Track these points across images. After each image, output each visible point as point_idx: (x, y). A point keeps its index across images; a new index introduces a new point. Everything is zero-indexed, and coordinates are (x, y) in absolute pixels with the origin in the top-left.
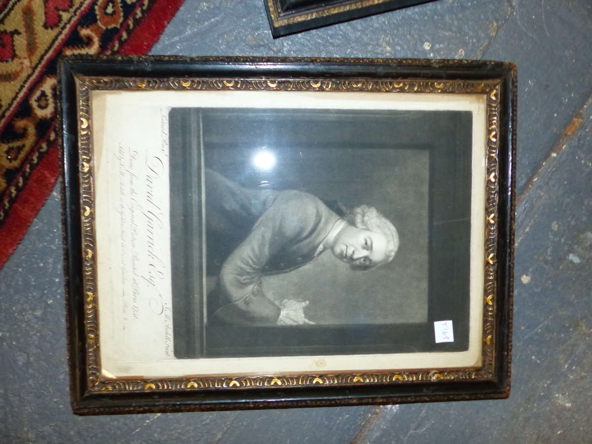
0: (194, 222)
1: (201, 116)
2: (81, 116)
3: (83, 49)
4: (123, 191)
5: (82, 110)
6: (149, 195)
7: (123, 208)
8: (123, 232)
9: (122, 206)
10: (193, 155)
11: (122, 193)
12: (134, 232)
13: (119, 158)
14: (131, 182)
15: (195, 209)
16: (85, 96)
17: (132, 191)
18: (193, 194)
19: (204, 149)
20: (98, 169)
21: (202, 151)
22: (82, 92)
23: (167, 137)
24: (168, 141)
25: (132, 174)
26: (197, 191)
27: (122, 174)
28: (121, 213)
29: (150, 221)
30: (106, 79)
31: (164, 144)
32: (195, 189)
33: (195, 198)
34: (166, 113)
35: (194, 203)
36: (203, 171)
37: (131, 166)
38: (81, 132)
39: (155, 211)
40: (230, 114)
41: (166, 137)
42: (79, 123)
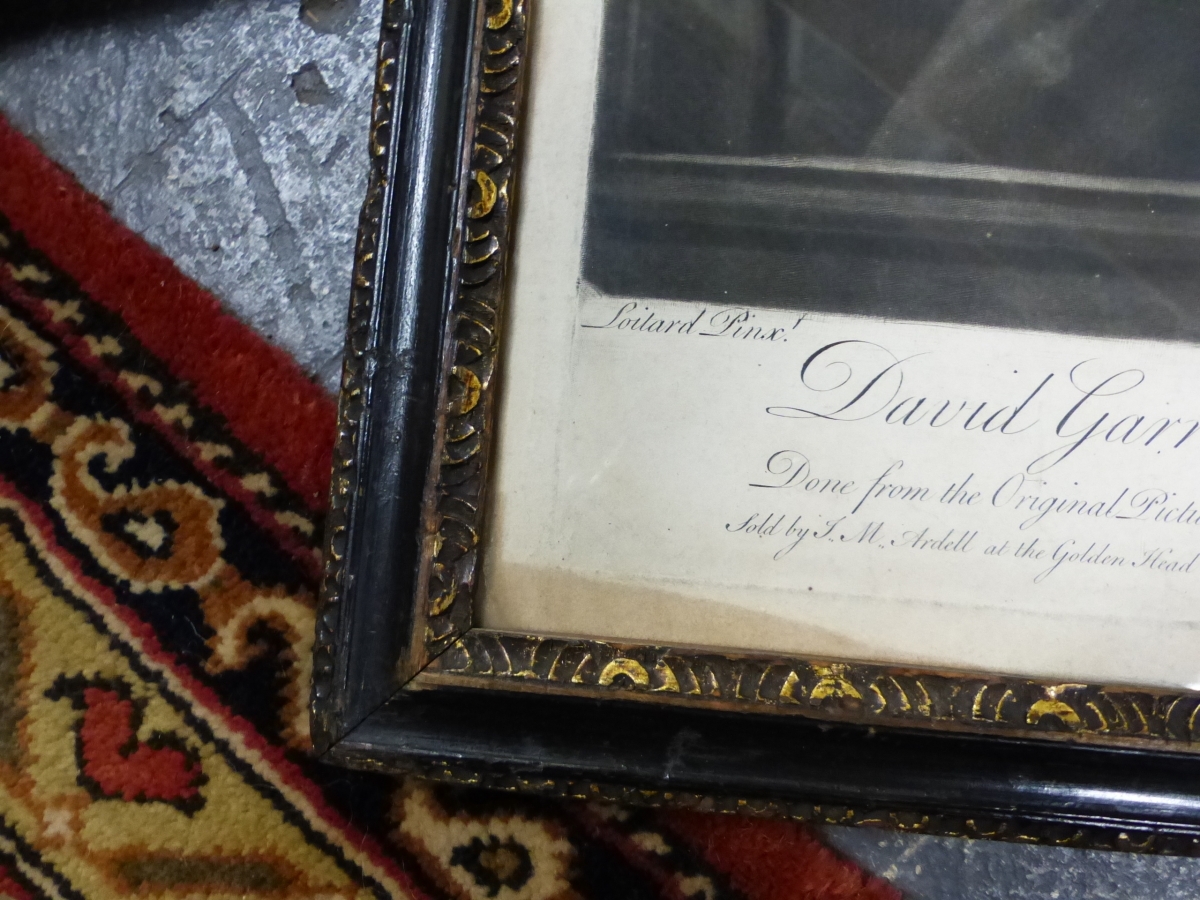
0: (1119, 228)
1: (630, 155)
2: (590, 682)
3: (296, 664)
4: (955, 538)
5: (563, 675)
6: (982, 419)
7: (1037, 548)
8: (1151, 560)
9: (1028, 551)
10: (806, 204)
11: (962, 545)
12: (1155, 509)
13: (794, 537)
14: (914, 493)
15: (1057, 217)
16: (498, 656)
17: (957, 494)
18: (989, 218)
19: (782, 151)
20: (840, 640)
21: (791, 163)
22: (478, 664)
23: (712, 309)
24: (733, 311)
25: (879, 487)
26: (975, 201)
27: (870, 533)
28: (1059, 557)
29: (1106, 425)
30: (432, 548)
31: (746, 326)
32: (965, 211)
33: (1001, 213)
34: (606, 306)
35: (1029, 221)
36: (881, 167)
37: (838, 487)
38: (668, 692)
39: (1059, 397)
40: (633, 32)
41: (715, 315)
42: (621, 694)
